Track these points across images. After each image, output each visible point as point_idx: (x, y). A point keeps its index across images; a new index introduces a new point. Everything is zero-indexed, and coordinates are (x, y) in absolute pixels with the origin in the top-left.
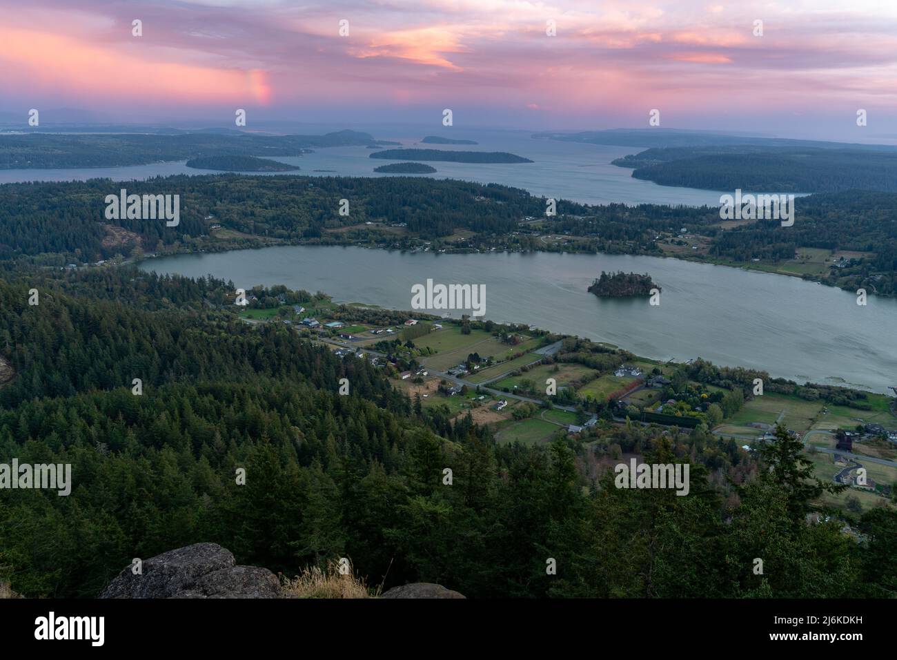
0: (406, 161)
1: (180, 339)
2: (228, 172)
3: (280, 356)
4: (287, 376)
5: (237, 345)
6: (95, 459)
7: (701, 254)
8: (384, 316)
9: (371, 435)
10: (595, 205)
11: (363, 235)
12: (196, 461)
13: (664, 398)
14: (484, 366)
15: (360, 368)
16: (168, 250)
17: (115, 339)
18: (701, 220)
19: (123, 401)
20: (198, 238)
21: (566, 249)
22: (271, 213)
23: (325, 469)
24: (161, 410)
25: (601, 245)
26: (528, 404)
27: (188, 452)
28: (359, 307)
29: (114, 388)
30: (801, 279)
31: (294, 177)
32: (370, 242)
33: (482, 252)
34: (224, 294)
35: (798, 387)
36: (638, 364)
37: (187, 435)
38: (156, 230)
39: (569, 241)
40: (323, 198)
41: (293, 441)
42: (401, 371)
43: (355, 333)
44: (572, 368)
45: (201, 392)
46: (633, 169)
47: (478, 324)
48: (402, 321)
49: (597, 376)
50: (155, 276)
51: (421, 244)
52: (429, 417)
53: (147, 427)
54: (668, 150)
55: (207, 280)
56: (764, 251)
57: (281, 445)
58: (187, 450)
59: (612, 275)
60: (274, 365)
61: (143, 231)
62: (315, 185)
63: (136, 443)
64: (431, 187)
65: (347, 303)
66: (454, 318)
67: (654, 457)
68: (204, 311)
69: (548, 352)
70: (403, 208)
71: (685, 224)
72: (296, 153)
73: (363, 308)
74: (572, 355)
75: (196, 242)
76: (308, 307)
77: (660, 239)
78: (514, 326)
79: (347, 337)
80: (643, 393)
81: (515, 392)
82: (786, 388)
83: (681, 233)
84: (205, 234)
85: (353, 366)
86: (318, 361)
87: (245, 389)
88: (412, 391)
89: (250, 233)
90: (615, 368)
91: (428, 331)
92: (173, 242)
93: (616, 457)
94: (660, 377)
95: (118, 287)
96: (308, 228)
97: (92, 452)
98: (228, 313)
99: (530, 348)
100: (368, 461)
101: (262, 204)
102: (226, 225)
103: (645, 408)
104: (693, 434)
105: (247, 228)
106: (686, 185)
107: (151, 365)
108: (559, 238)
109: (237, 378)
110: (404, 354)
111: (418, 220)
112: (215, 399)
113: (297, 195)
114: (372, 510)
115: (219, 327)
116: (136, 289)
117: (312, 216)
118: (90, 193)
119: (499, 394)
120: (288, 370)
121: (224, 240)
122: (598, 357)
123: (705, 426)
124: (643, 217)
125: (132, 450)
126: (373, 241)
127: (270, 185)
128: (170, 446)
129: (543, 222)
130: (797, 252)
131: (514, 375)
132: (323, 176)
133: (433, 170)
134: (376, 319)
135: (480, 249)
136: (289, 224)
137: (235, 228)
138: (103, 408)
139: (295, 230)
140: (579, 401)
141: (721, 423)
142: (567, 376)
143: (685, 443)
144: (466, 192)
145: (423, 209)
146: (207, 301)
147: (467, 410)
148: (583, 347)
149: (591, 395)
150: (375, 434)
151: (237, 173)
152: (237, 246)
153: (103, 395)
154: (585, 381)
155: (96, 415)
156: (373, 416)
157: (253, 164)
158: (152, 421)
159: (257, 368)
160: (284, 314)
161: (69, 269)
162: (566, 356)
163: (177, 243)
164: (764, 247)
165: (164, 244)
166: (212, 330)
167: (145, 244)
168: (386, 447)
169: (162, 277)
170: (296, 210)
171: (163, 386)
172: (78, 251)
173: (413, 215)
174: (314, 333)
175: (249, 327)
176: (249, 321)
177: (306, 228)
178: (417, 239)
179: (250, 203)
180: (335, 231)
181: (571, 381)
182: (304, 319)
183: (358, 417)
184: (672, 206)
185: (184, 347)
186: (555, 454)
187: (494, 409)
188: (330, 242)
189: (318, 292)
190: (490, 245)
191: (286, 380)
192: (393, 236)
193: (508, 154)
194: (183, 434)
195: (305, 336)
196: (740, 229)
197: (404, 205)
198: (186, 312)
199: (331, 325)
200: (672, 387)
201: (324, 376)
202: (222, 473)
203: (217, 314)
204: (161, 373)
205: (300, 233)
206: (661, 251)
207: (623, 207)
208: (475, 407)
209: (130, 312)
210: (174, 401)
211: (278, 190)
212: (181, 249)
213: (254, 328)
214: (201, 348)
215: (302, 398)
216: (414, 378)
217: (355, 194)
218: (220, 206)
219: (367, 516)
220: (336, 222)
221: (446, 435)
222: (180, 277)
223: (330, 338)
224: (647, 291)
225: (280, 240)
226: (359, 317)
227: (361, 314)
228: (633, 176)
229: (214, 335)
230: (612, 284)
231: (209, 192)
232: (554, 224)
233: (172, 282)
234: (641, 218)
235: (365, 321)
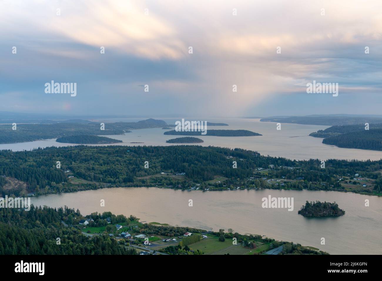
1: (44, 246)
2: (80, 145)
5: (79, 250)
7: (368, 190)
8: (171, 231)
10: (300, 160)
11: (159, 181)
16: (41, 191)
18: (367, 169)
20: (60, 184)
21: (284, 187)
22: (104, 168)
25: (305, 185)
28: (156, 225)
31: (119, 147)
32: (163, 185)
33: (232, 189)
34: (73, 218)
38: (35, 180)
39: (285, 182)
40: (136, 159)
43: (153, 241)
46: (323, 139)
47: (229, 235)
48: (182, 234)
51: (194, 186)
54: (344, 127)
55: (64, 209)
59: (313, 203)
61: (28, 180)
62: (131, 151)
64: (200, 151)
66: (215, 231)
68: (61, 228)
69: (274, 253)
70: (183, 164)
71: (357, 171)
72: (120, 132)
73: (158, 225)
75: (59, 186)
76: (125, 225)
77: (342, 180)
78: (252, 236)
79: (147, 244)
83: (355, 177)
84: (65, 182)
89: (91, 180)
91: (198, 240)
92: (45, 187)
95: (10, 214)
96: (126, 177)
98: (76, 229)
99: (263, 250)
101: (99, 163)
102: (76, 175)
105: (90, 177)
106: (356, 148)
108: (278, 181)
110: (183, 254)
111: (192, 171)
113: (120, 157)
116: (20, 215)
117: (129, 169)
121: (75, 185)
126: (165, 184)
127: (104, 152)
129: (268, 171)
132: (136, 146)
133: (201, 141)
134: (166, 232)
135: (230, 188)
136: (115, 174)
137: (82, 177)
139: (118, 178)
144: (221, 154)
145: (195, 164)
146: (63, 223)
148: (297, 250)
151: (85, 145)
152: (83, 188)
157: (95, 140)
160: (109, 230)
163: (47, 187)
165: (40, 188)
166: (64, 241)
167: (29, 188)
169: (37, 208)
170: (119, 166)
173: (189, 168)
174: (127, 242)
175: (87, 238)
176: (87, 235)
177: (125, 176)
178: (192, 183)
179: (92, 162)
180: (143, 178)
182: (121, 233)
184: (348, 161)
185: (46, 251)
188: (139, 185)
189: (131, 216)
190: (236, 186)
192: (177, 181)
193: (246, 131)
195: (121, 243)
197: (184, 162)
198: (49, 229)
199: (138, 236)
203: (69, 230)
205: (121, 179)
206: (343, 188)
209: (16, 230)
211: (109, 154)
212: (50, 191)
213: (90, 239)
217: (155, 156)
218: (74, 164)
220: (143, 173)
222: (48, 208)
223: (137, 244)
224: (336, 214)
225: (109, 184)
226: (156, 231)
227: (157, 229)
228: (323, 142)
229: (65, 243)
230: (313, 209)
231: (68, 156)
232: (275, 172)
233: (43, 211)
234: (329, 168)
235: (159, 234)
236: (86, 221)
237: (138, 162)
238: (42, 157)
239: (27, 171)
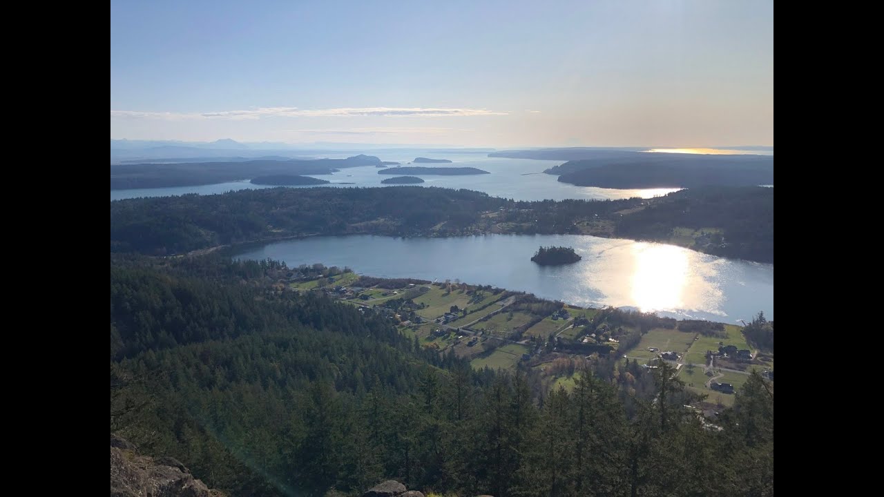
0: (403, 176)
1: (250, 305)
2: (280, 186)
4: (326, 328)
5: (290, 308)
7: (607, 232)
8: (392, 283)
11: (376, 228)
14: (462, 315)
19: (211, 350)
21: (515, 232)
23: (354, 392)
24: (238, 355)
25: (539, 229)
28: (375, 277)
29: (205, 342)
33: (458, 237)
35: (677, 322)
36: (568, 310)
39: (516, 226)
42: (404, 321)
43: (372, 295)
44: (522, 315)
46: (559, 176)
47: (456, 286)
48: (404, 286)
49: (539, 320)
51: (415, 232)
55: (267, 262)
59: (547, 249)
62: (341, 193)
64: (421, 192)
66: (440, 282)
69: (505, 303)
72: (327, 172)
74: (522, 306)
77: (579, 223)
78: (481, 286)
79: (366, 298)
81: (484, 332)
82: (669, 324)
83: (593, 219)
85: (371, 319)
86: (347, 316)
87: (297, 338)
88: (412, 334)
94: (583, 317)
98: (283, 284)
99: (493, 301)
104: (608, 357)
106: (594, 186)
108: (509, 225)
110: (406, 309)
112: (276, 345)
118: (184, 204)
119: (473, 334)
120: (326, 324)
122: (539, 307)
124: (566, 208)
126: (382, 232)
127: (310, 195)
129: (498, 214)
131: (482, 320)
133: (422, 181)
134: (386, 284)
135: (456, 234)
140: (528, 337)
142: (519, 319)
143: (603, 364)
144: (445, 195)
147: (451, 346)
148: (530, 300)
149: (537, 333)
151: (286, 187)
154: (532, 324)
157: (298, 180)
159: (304, 322)
160: (322, 283)
162: (517, 306)
174: (343, 296)
175: (298, 293)
176: (297, 290)
180: (356, 225)
185: (252, 309)
187: (470, 345)
188: (352, 233)
190: (463, 232)
192: (396, 228)
193: (473, 169)
195: (337, 298)
196: (634, 215)
199: (355, 290)
200: (592, 325)
205: (331, 227)
206: (580, 231)
207: (552, 202)
209: (215, 286)
210: (247, 349)
211: (315, 198)
213: (301, 294)
214: (264, 310)
215: (336, 343)
216: (414, 325)
220: (357, 219)
221: (438, 365)
223: (354, 299)
224: (572, 260)
225: (317, 234)
227: (376, 282)
229: (272, 300)
230: (547, 255)
232: (506, 215)
235: (378, 286)
236: (294, 275)
238: (236, 202)
239: (220, 218)
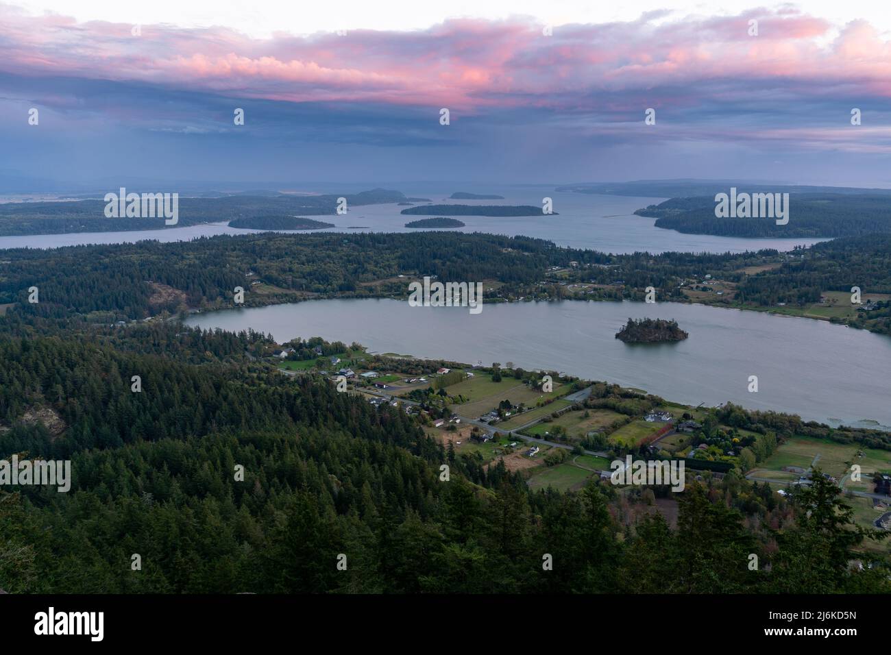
0: (436, 217)
1: (222, 391)
2: (268, 231)
3: (317, 406)
4: (325, 425)
5: (276, 396)
6: (141, 509)
7: (725, 300)
8: (417, 366)
9: (406, 482)
10: (619, 254)
11: (396, 288)
12: (237, 511)
13: (696, 442)
14: (515, 413)
15: (394, 417)
16: (210, 306)
17: (162, 392)
18: (725, 266)
19: (168, 451)
20: (239, 294)
21: (593, 297)
22: (308, 268)
23: (361, 516)
24: (204, 460)
25: (627, 292)
26: (559, 450)
27: (229, 500)
28: (393, 357)
29: (160, 440)
30: (828, 322)
31: (330, 234)
32: (403, 294)
33: (511, 301)
34: (264, 347)
35: (831, 431)
36: (668, 409)
37: (229, 484)
38: (200, 287)
39: (595, 289)
40: (357, 254)
41: (330, 489)
42: (434, 419)
43: (389, 382)
44: (603, 414)
45: (244, 442)
46: (656, 219)
47: (508, 372)
48: (435, 371)
49: (627, 422)
50: (199, 331)
52: (462, 463)
53: (190, 477)
54: (689, 200)
55: (248, 334)
56: (790, 296)
57: (319, 492)
58: (229, 499)
59: (638, 322)
60: (312, 414)
61: (187, 288)
62: (350, 241)
63: (179, 491)
64: (460, 240)
65: (381, 353)
66: (485, 367)
67: (689, 503)
68: (245, 363)
69: (577, 398)
70: (433, 261)
71: (709, 271)
72: (331, 211)
73: (397, 358)
74: (602, 401)
76: (344, 358)
77: (685, 285)
78: (544, 373)
79: (381, 387)
80: (675, 438)
81: (547, 438)
82: (819, 431)
83: (705, 280)
84: (246, 291)
85: (388, 415)
86: (354, 410)
87: (284, 438)
88: (446, 438)
89: (288, 289)
90: (645, 413)
91: (460, 379)
92: (216, 299)
93: (650, 502)
94: (690, 421)
95: (164, 342)
96: (343, 282)
97: (138, 502)
98: (268, 365)
99: (562, 394)
100: (404, 508)
101: (299, 260)
102: (266, 281)
103: (676, 453)
104: (726, 479)
105: (286, 283)
106: (708, 233)
107: (195, 416)
108: (585, 286)
109: (276, 428)
110: (438, 403)
111: (448, 273)
112: (256, 449)
113: (333, 251)
114: (408, 557)
115: (259, 378)
116: (181, 343)
117: (347, 270)
118: (139, 253)
119: (530, 440)
120: (326, 419)
121: (263, 295)
122: (627, 403)
123: (738, 471)
124: (667, 265)
125: (175, 500)
126: (405, 293)
127: (307, 243)
128: (212, 495)
129: (569, 271)
130: (822, 296)
131: (545, 421)
132: (357, 233)
133: (461, 224)
134: (409, 368)
135: (509, 299)
136: (325, 279)
137: (274, 284)
138: (148, 459)
139: (331, 284)
140: (610, 446)
141: (754, 467)
142: (597, 422)
143: (719, 487)
144: (493, 245)
145: (453, 261)
146: (247, 354)
147: (500, 456)
148: (613, 393)
149: (622, 441)
150: (410, 482)
151: (275, 232)
152: (275, 300)
153: (149, 446)
154: (615, 427)
155: (143, 466)
156: (408, 463)
157: (292, 223)
158: (196, 470)
159: (296, 417)
160: (320, 365)
161: (118, 326)
162: (595, 402)
163: (219, 299)
164: (789, 291)
165: (208, 300)
166: (252, 381)
167: (190, 301)
168: (422, 495)
169: (205, 331)
170: (332, 265)
171: (205, 437)
172: (127, 309)
173: (443, 267)
174: (349, 383)
175: (288, 378)
176: (287, 373)
177: (341, 282)
179: (289, 259)
180: (370, 284)
181: (602, 427)
182: (340, 369)
183: (393, 465)
184: (695, 254)
185: (225, 398)
186: (587, 500)
187: (526, 455)
188: (364, 295)
189: (354, 343)
190: (518, 295)
191: (323, 429)
193: (533, 207)
194: (224, 482)
195: (341, 385)
196: (764, 275)
197: (434, 259)
198: (228, 365)
199: (366, 375)
200: (703, 432)
201: (360, 424)
202: (262, 521)
203: (257, 366)
204: (204, 424)
205: (335, 286)
206: (686, 297)
207: (647, 256)
208: (508, 454)
209: (176, 365)
210: (216, 451)
211: (314, 247)
212: (224, 305)
213: (292, 379)
214: (242, 399)
215: (339, 446)
216: (447, 425)
217: (388, 249)
218: (260, 263)
219: (404, 564)
220: (370, 276)
221: (480, 482)
222: (223, 331)
223: (365, 387)
224: (674, 337)
225: (316, 294)
226: (393, 366)
227: (395, 364)
228: (656, 225)
229: (254, 386)
230: (639, 330)
231: (249, 250)
232: (580, 273)
233: (214, 336)
234: (665, 266)
235: (398, 370)
236: (283, 352)
237: (362, 258)
238: (208, 252)
239: (186, 274)
